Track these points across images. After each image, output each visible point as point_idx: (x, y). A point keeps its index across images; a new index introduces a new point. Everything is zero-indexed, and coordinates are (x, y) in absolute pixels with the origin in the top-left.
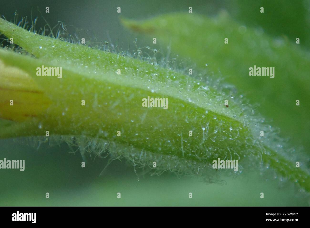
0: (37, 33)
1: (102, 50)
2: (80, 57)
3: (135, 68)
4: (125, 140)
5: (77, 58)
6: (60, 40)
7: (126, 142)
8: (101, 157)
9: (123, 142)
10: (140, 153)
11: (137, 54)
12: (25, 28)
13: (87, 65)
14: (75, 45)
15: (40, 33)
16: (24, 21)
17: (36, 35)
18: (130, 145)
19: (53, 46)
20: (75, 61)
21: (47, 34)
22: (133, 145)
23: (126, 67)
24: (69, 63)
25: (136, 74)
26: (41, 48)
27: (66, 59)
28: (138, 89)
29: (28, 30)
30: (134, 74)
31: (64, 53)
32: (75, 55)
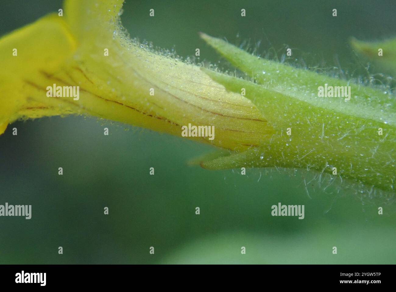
0: (260, 57)
1: (330, 76)
2: (306, 84)
3: (366, 97)
4: (352, 176)
5: (303, 85)
6: (285, 64)
7: (353, 178)
8: (326, 193)
9: (351, 178)
10: (369, 190)
11: (369, 81)
12: (248, 51)
13: (314, 92)
14: (301, 70)
15: (263, 57)
16: (247, 43)
17: (259, 59)
18: (358, 181)
19: (278, 70)
20: (301, 87)
21: (271, 58)
22: (361, 180)
23: (357, 95)
24: (295, 89)
25: (367, 104)
26: (264, 73)
27: (291, 86)
28: (369, 120)
29: (251, 53)
30: (365, 103)
31: (289, 79)
32: (301, 81)
